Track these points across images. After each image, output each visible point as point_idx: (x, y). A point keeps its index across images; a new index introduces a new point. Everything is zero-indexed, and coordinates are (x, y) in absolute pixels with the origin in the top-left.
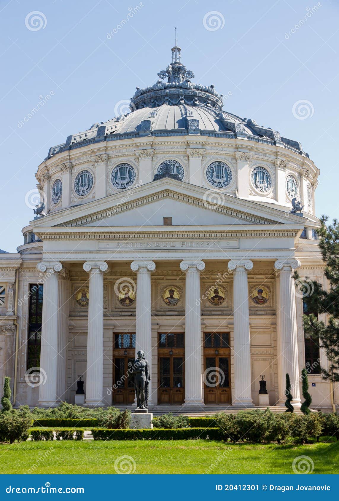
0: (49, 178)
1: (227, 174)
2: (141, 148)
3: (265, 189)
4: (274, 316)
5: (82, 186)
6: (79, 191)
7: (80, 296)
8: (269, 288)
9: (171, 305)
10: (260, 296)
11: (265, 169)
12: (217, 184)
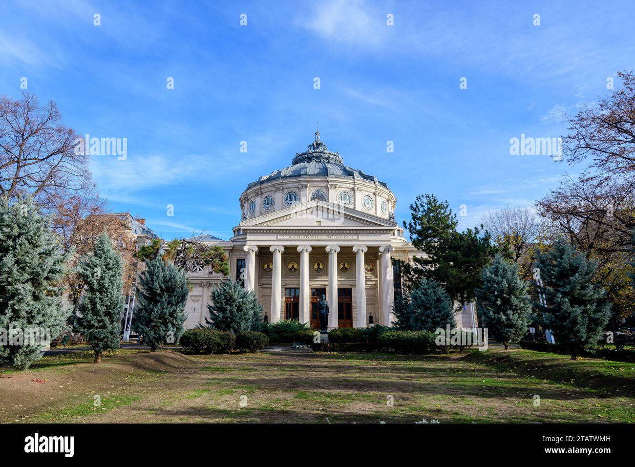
0: (248, 200)
1: (349, 198)
2: (302, 183)
3: (370, 208)
5: (268, 204)
6: (265, 207)
7: (266, 266)
9: (318, 272)
11: (370, 197)
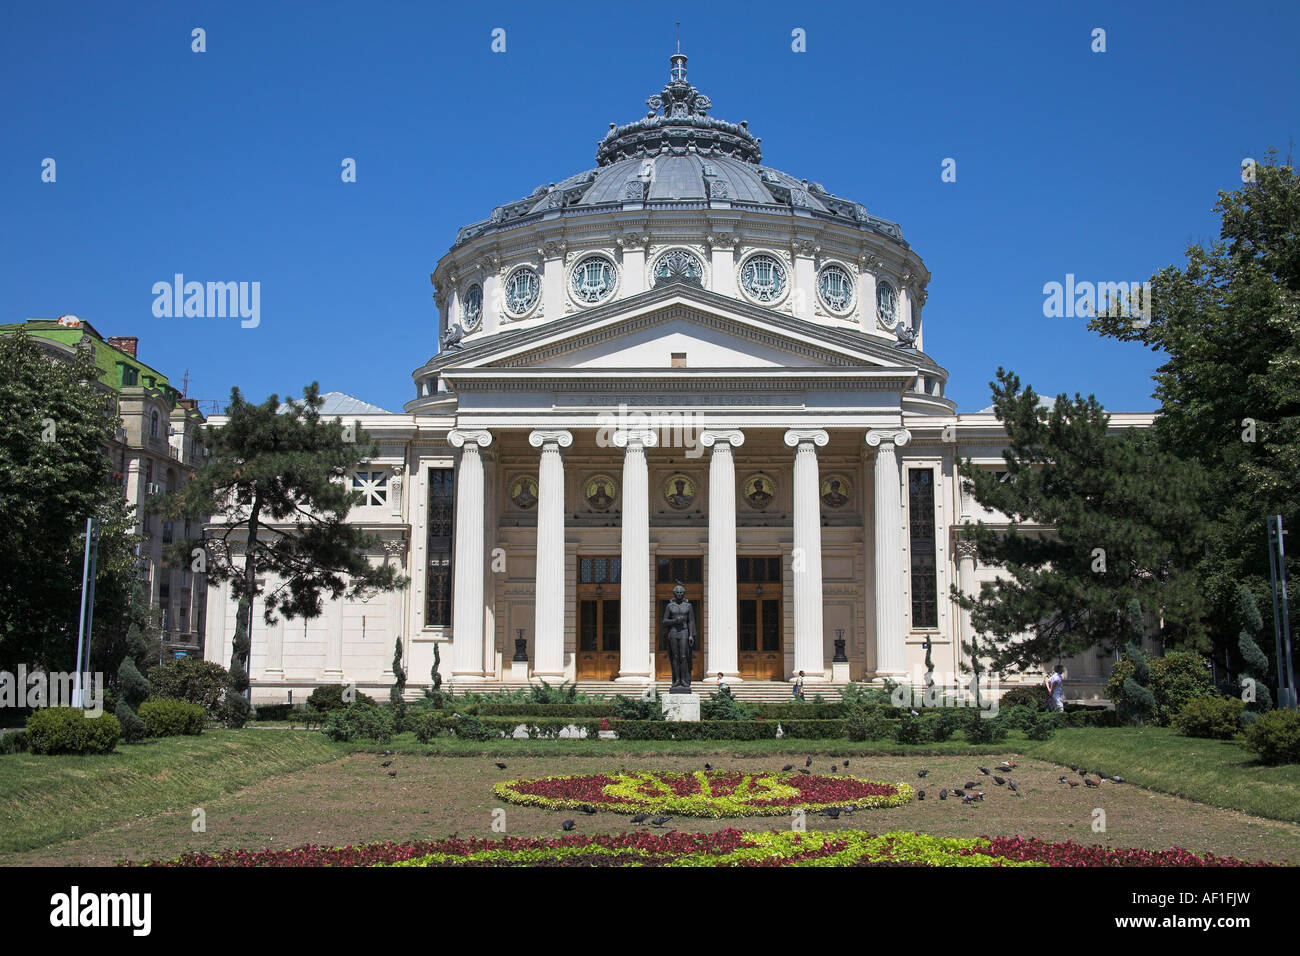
0: (459, 282)
1: (777, 277)
2: (625, 232)
3: (842, 305)
4: (860, 528)
5: (520, 296)
6: (513, 305)
7: (518, 491)
8: (851, 479)
9: (678, 508)
10: (836, 493)
11: (841, 270)
12: (759, 295)
